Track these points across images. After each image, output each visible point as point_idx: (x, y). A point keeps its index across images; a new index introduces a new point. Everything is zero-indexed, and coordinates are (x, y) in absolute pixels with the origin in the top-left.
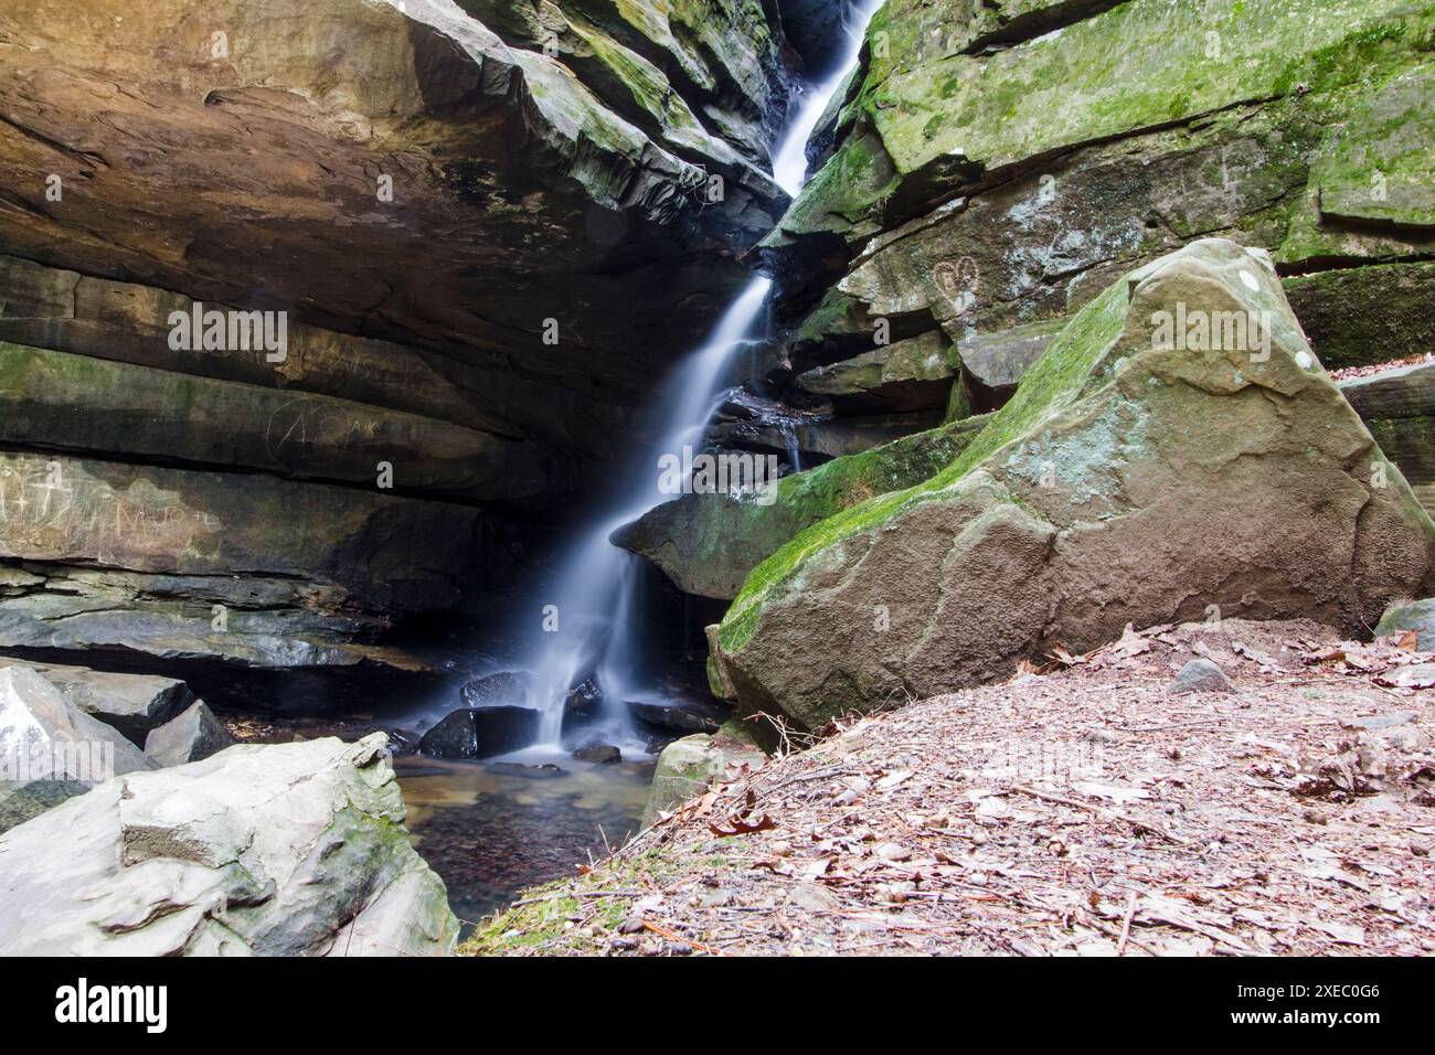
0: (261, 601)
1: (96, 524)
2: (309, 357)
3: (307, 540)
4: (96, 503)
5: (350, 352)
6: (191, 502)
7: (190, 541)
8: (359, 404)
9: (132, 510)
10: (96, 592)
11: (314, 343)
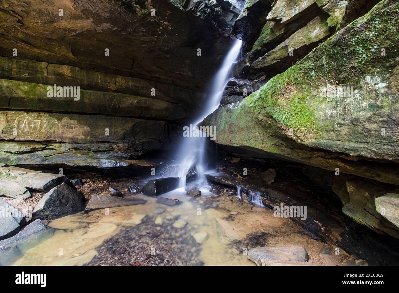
0: (101, 149)
1: (54, 131)
2: (117, 84)
3: (115, 132)
4: (53, 125)
5: (128, 82)
6: (80, 123)
7: (81, 134)
8: (132, 96)
9: (64, 126)
10: (58, 149)
11: (117, 80)
